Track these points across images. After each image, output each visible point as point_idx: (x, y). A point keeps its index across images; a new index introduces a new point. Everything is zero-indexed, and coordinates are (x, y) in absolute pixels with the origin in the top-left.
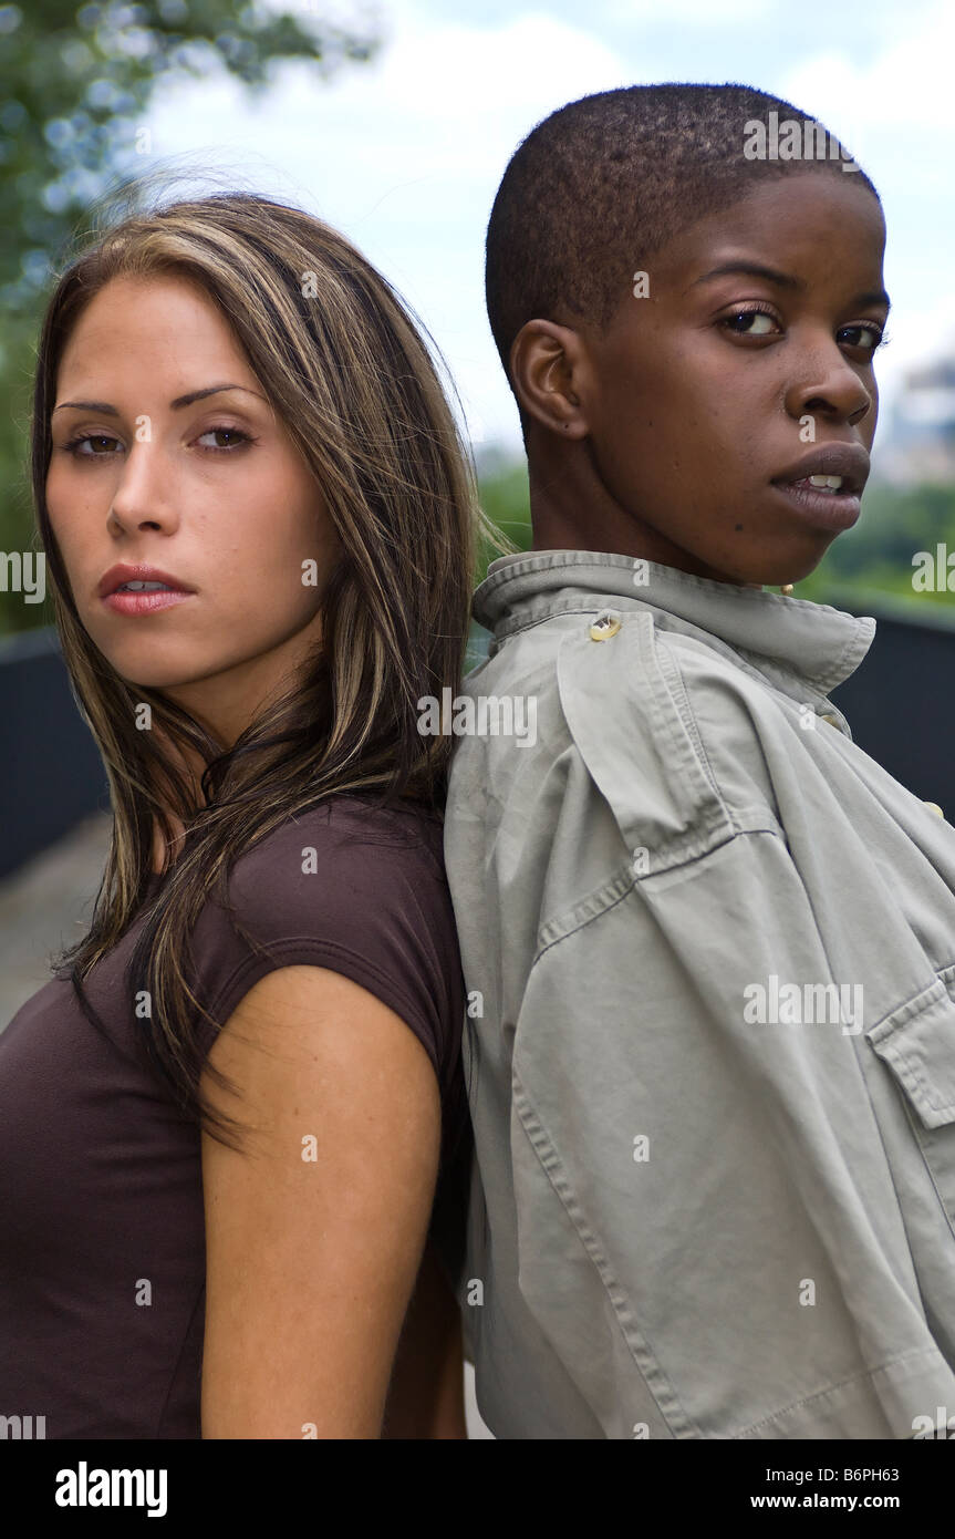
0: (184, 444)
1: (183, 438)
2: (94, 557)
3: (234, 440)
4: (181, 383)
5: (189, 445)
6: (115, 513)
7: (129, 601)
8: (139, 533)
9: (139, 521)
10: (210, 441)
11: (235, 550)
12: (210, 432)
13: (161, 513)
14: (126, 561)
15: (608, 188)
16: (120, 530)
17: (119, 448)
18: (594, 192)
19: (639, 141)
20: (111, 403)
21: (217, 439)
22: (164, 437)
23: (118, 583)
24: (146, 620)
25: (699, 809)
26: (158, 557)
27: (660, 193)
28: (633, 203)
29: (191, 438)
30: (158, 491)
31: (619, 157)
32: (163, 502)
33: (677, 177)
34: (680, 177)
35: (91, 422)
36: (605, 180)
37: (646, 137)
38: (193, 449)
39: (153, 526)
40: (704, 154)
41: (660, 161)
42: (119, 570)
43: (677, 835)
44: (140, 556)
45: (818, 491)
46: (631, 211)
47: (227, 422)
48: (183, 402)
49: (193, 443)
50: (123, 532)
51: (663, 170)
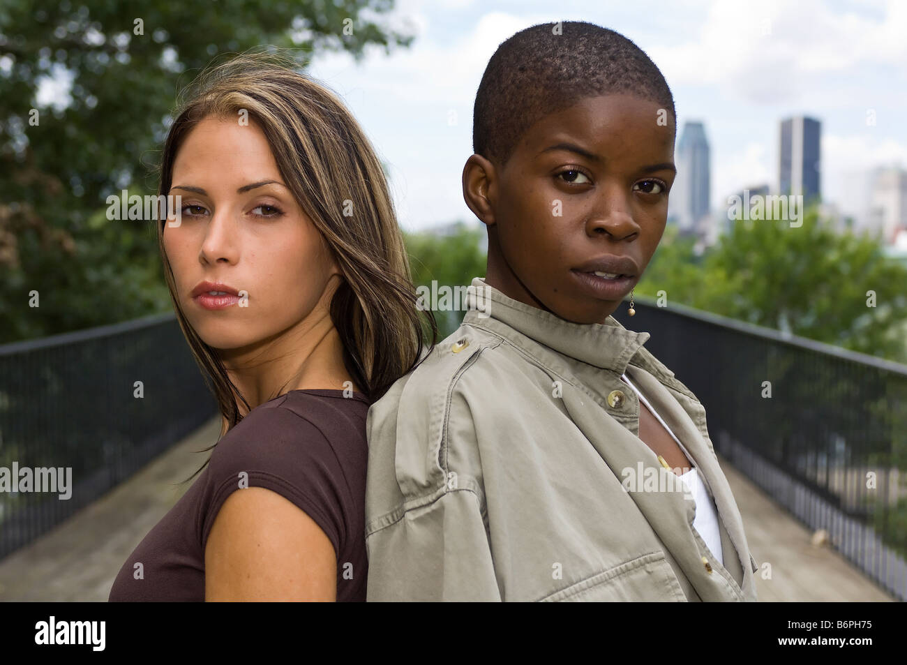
0: (244, 213)
1: (243, 210)
2: (191, 275)
3: (273, 212)
4: (244, 179)
5: (247, 214)
6: (203, 252)
7: (210, 301)
8: (217, 264)
9: (217, 258)
10: (259, 211)
11: (271, 275)
12: (259, 207)
13: (229, 253)
14: (209, 280)
15: (513, 86)
16: (206, 262)
17: (206, 213)
18: (507, 88)
19: (534, 62)
20: (204, 188)
21: (262, 211)
22: (233, 208)
23: (204, 291)
24: (218, 311)
25: (433, 475)
26: (225, 278)
27: (535, 95)
28: (522, 99)
29: (249, 210)
30: (228, 240)
31: (522, 70)
32: (231, 246)
33: (545, 87)
34: (546, 87)
35: (191, 197)
36: (513, 82)
37: (538, 60)
38: (248, 216)
39: (225, 260)
40: (560, 75)
41: (539, 76)
42: (205, 285)
43: (424, 487)
44: (216, 278)
45: (600, 279)
46: (520, 102)
47: (269, 202)
48: (245, 189)
49: (249, 213)
50: (207, 262)
51: (539, 81)
